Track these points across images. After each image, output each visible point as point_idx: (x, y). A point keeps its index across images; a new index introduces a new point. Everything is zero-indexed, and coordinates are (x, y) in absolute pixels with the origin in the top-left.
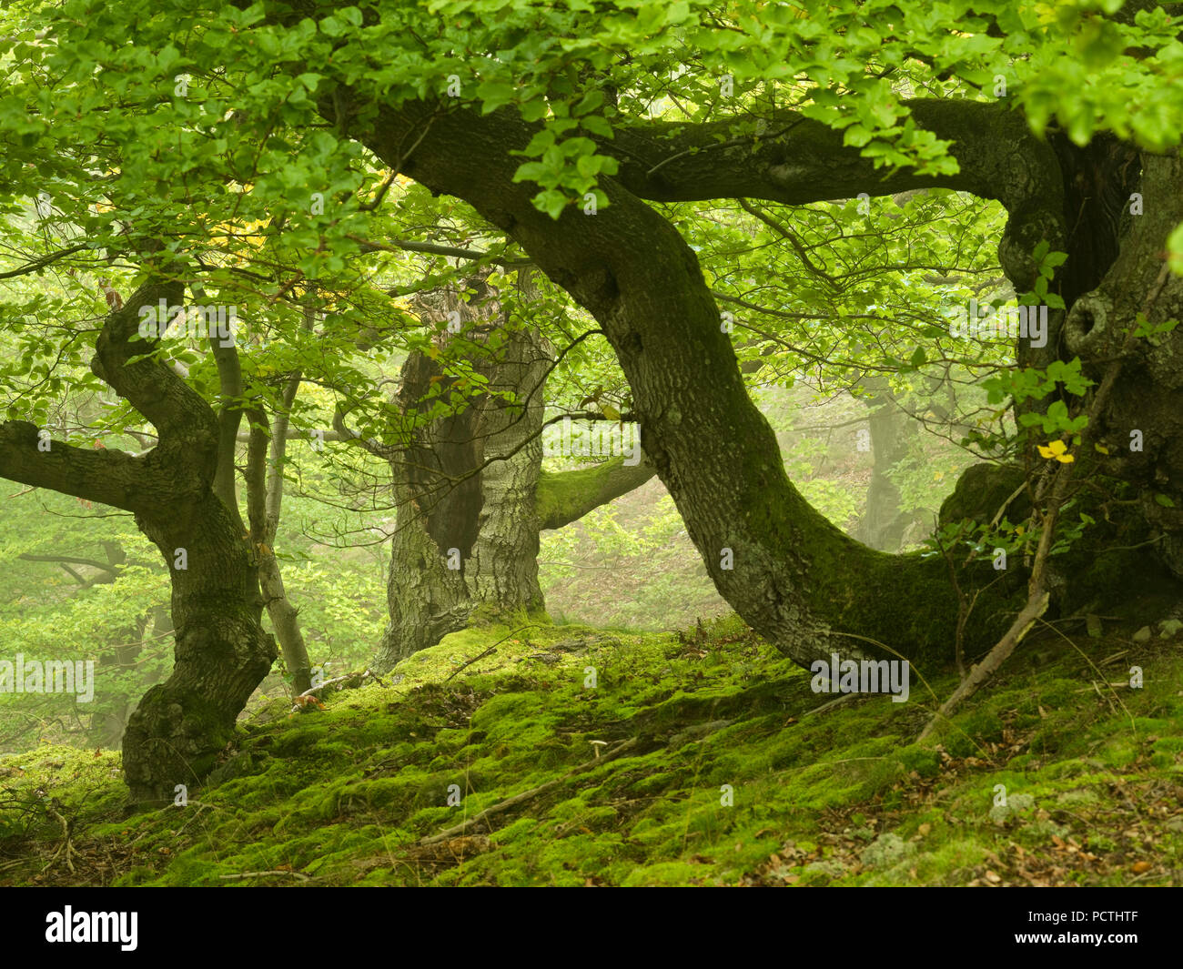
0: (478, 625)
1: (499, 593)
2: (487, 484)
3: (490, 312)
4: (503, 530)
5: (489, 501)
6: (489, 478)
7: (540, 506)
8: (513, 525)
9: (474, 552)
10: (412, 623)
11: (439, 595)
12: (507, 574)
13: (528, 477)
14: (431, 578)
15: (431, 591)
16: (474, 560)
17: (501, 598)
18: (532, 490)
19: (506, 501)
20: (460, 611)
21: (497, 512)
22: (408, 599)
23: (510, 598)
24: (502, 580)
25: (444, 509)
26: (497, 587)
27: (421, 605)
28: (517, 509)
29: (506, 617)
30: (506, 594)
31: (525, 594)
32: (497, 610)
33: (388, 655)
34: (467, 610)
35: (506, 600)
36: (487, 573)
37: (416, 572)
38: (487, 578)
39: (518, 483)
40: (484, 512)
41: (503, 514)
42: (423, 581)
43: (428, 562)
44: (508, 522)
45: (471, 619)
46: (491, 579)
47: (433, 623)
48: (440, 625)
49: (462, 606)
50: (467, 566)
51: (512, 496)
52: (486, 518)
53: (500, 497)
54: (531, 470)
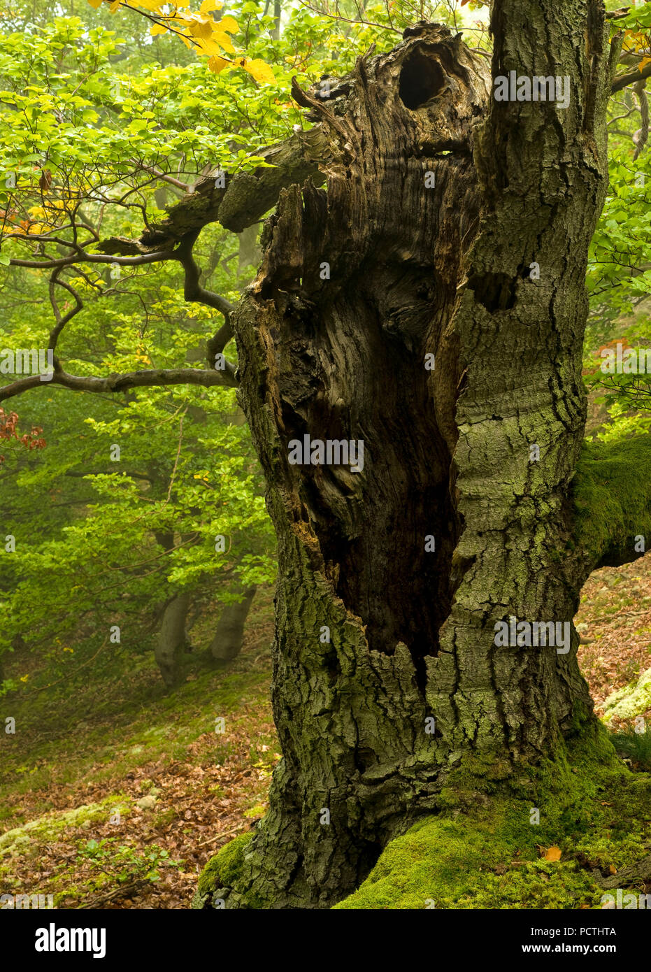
0: (464, 807)
1: (507, 729)
2: (466, 487)
3: (453, 115)
4: (509, 589)
5: (473, 524)
6: (472, 473)
7: (587, 526)
8: (532, 577)
9: (445, 640)
10: (320, 786)
11: (373, 730)
12: (523, 684)
13: (559, 465)
14: (353, 695)
15: (356, 722)
16: (446, 659)
17: (513, 740)
18: (567, 491)
19: (513, 523)
20: (420, 768)
21: (494, 550)
22: (308, 737)
23: (534, 736)
24: (512, 697)
25: (381, 523)
26: (502, 716)
27: (337, 751)
28: (538, 539)
29: (524, 782)
30: (522, 729)
31: (558, 707)
32: (504, 768)
33: (282, 831)
34: (434, 766)
35: (522, 741)
36: (477, 686)
37: (320, 679)
38: (478, 697)
39: (537, 481)
40: (463, 549)
41: (507, 556)
42: (336, 701)
43: (344, 663)
44: (519, 571)
45: (447, 795)
46: (484, 697)
47: (363, 790)
48: (380, 796)
49: (425, 756)
50: (430, 672)
51: (525, 512)
52: (468, 563)
53: (498, 515)
54: (565, 448)
